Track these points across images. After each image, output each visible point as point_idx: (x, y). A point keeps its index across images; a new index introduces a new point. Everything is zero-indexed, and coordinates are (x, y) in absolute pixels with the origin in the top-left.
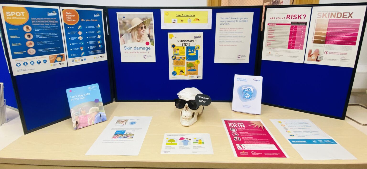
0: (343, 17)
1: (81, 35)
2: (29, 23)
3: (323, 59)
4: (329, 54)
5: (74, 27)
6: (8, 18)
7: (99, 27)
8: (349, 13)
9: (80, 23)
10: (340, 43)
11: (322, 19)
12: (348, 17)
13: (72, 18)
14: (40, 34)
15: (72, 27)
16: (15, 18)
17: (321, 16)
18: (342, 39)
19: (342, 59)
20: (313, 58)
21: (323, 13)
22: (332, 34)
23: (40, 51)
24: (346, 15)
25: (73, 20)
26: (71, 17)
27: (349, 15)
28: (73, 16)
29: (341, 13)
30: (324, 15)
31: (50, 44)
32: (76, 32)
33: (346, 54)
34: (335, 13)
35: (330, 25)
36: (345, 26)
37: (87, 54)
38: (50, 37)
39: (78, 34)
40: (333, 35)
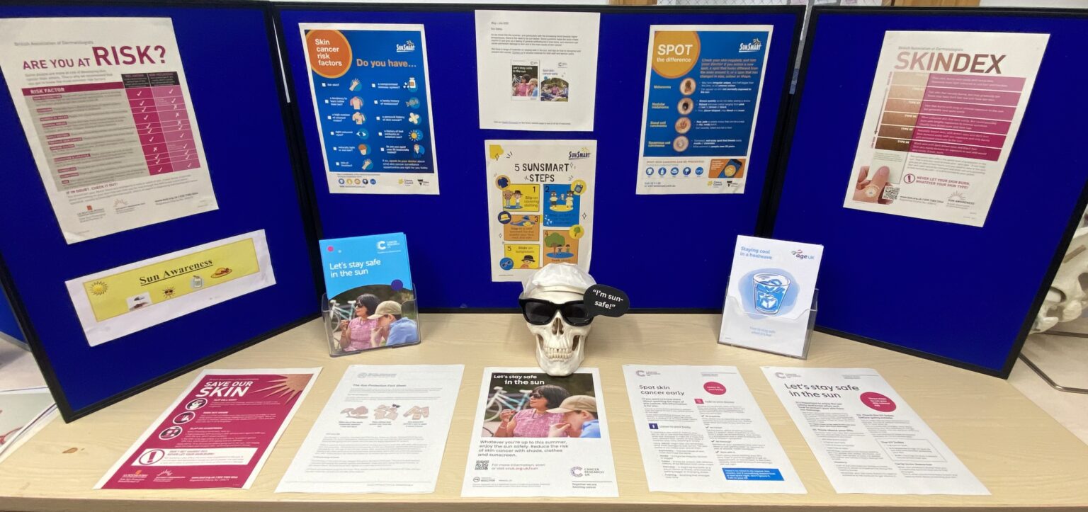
0: (973, 70)
1: (359, 108)
2: (694, 73)
3: (898, 197)
4: (917, 181)
5: (338, 85)
6: (658, 60)
7: (414, 87)
8: (993, 57)
9: (354, 72)
10: (953, 151)
11: (911, 71)
12: (988, 71)
13: (333, 57)
14: (709, 101)
15: (334, 85)
16: (673, 59)
17: (906, 62)
18: (959, 138)
19: (953, 199)
20: (871, 193)
21: (916, 54)
22: (932, 121)
23: (697, 143)
24: (983, 63)
25: (336, 63)
26: (328, 53)
27: (992, 63)
28: (335, 50)
29: (968, 57)
30: (916, 60)
31: (723, 128)
32: (346, 99)
33: (964, 185)
34: (951, 56)
35: (932, 92)
36: (975, 97)
37: (377, 168)
38: (728, 110)
39: (351, 104)
40: (936, 124)
